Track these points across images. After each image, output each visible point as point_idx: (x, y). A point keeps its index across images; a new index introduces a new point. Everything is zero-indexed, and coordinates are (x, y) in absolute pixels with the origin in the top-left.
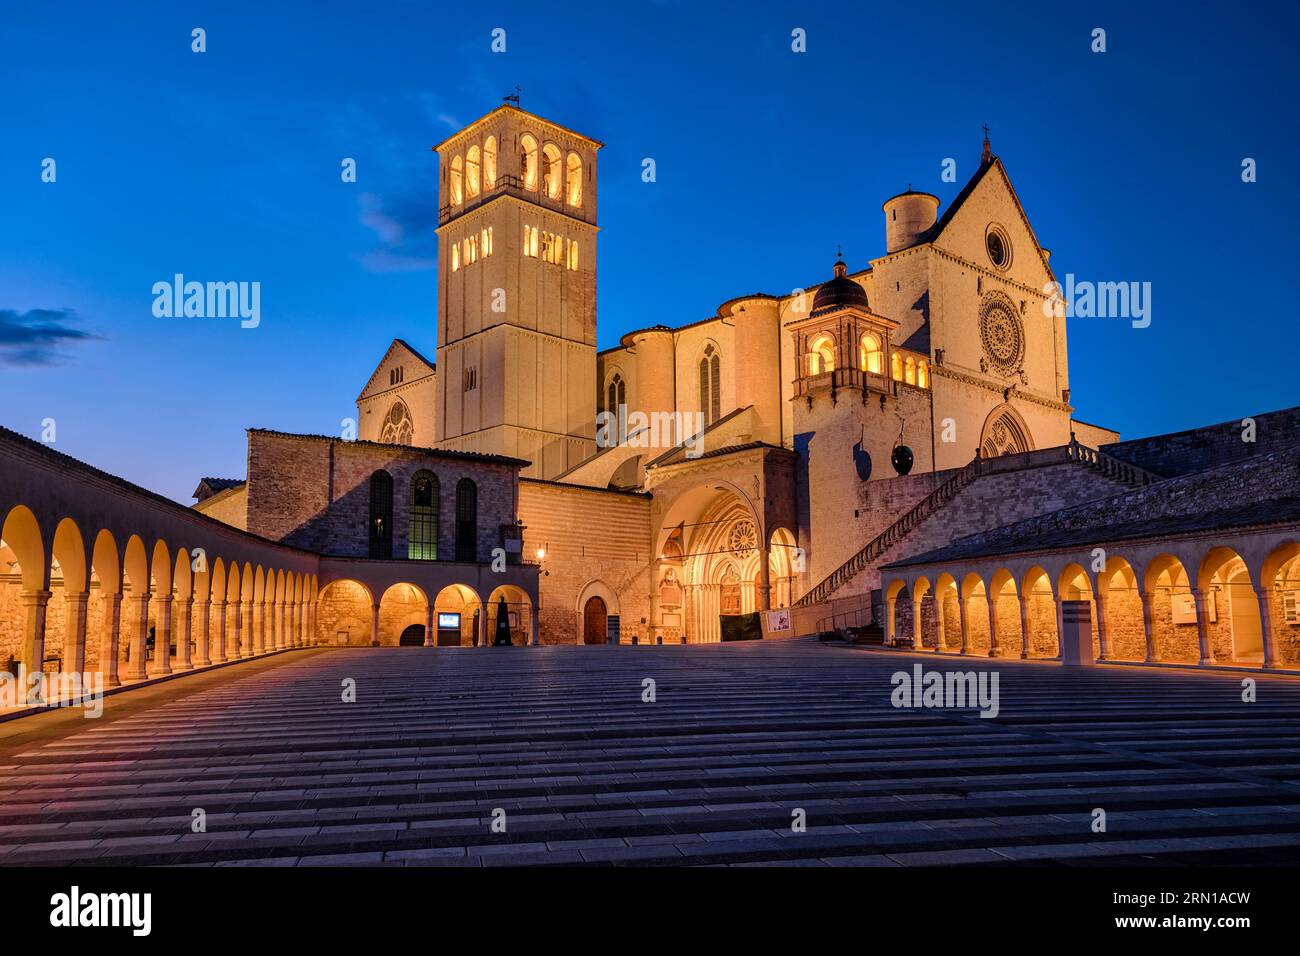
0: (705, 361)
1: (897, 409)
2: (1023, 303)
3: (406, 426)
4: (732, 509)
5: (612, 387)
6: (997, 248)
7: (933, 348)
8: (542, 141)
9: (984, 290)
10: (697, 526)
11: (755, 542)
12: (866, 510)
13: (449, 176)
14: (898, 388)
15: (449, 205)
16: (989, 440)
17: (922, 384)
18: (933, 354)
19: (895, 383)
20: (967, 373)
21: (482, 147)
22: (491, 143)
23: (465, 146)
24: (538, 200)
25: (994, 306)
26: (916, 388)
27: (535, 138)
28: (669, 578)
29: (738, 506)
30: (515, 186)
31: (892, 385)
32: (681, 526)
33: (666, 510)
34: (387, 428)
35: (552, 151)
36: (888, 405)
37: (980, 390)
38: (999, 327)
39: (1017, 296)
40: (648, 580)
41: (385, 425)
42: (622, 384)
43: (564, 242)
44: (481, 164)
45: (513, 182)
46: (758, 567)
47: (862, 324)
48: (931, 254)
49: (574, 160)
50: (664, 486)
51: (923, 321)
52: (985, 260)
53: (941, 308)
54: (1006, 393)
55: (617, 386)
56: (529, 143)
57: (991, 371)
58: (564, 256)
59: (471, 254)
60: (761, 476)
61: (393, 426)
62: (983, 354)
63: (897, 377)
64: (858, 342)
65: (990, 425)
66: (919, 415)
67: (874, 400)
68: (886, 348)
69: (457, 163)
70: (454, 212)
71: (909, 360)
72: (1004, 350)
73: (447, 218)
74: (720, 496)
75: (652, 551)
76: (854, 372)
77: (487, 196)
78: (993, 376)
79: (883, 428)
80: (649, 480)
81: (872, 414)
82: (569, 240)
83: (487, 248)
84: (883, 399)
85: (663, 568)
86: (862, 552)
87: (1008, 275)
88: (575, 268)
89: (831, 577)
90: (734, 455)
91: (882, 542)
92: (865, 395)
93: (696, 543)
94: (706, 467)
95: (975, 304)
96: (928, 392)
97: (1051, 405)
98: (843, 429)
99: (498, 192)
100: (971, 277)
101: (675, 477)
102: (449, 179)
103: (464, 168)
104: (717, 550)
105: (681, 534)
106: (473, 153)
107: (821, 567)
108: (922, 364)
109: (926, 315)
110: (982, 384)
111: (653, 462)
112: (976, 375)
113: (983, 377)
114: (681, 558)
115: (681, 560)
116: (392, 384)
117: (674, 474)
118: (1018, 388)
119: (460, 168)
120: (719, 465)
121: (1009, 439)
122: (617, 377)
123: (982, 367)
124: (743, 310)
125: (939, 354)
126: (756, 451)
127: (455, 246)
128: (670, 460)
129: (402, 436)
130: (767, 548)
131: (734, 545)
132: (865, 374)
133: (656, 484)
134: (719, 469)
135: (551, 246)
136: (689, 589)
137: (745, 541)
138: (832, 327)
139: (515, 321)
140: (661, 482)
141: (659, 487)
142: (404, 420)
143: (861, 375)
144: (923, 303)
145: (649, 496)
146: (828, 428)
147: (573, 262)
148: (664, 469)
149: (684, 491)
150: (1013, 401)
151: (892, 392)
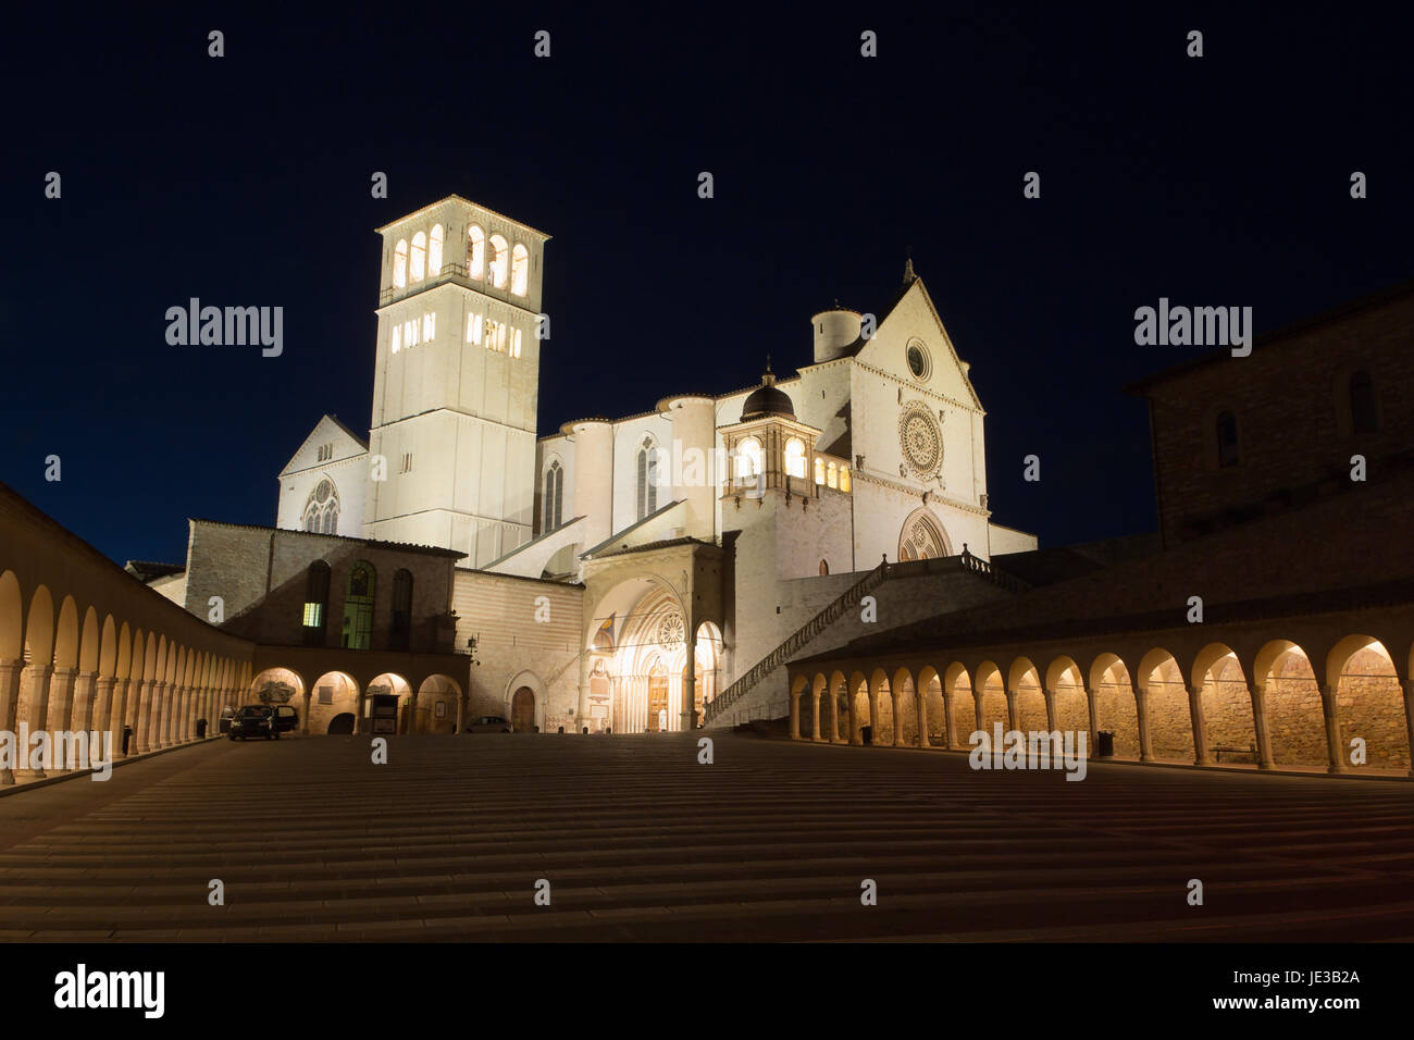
0: (643, 453)
1: (819, 510)
2: (941, 412)
3: (332, 505)
4: (662, 602)
5: (550, 474)
6: (917, 362)
7: (854, 454)
8: (489, 232)
9: (903, 400)
10: (628, 619)
11: (683, 635)
12: (787, 607)
13: (393, 258)
14: (821, 491)
15: (391, 288)
16: (908, 542)
17: (845, 487)
18: (854, 460)
19: (818, 486)
20: (886, 477)
21: (428, 233)
22: (438, 231)
23: (411, 231)
24: (483, 288)
25: (914, 415)
26: (838, 491)
27: (482, 228)
28: (598, 669)
29: (668, 599)
30: (460, 275)
31: (814, 489)
32: (612, 617)
33: (598, 601)
34: (311, 506)
35: (499, 242)
36: (810, 506)
37: (899, 493)
38: (918, 435)
39: (935, 406)
40: (578, 671)
41: (309, 502)
42: (560, 471)
43: (508, 331)
44: (427, 250)
45: (458, 270)
46: (685, 661)
47: (786, 432)
48: (853, 367)
49: (520, 250)
50: (597, 577)
51: (845, 429)
52: (905, 371)
53: (863, 417)
54: (924, 497)
55: (555, 472)
56: (476, 233)
57: (910, 475)
58: (507, 343)
59: (411, 337)
60: (690, 571)
61: (318, 505)
62: (903, 460)
63: (820, 480)
64: (783, 447)
65: (909, 527)
66: (839, 517)
67: (796, 502)
68: (810, 454)
69: (401, 246)
70: (396, 295)
71: (832, 465)
72: (923, 457)
73: (389, 300)
74: (652, 589)
75: (583, 641)
76: (779, 476)
77: (431, 282)
78: (913, 480)
79: (805, 529)
80: (583, 571)
81: (794, 516)
82: (512, 328)
83: (430, 332)
84: (805, 501)
85: (593, 659)
86: (780, 647)
87: (927, 386)
88: (517, 355)
89: (752, 671)
90: (665, 550)
91: (800, 638)
92: (788, 497)
93: (626, 634)
94: (638, 561)
95: (895, 414)
96: (850, 496)
97: (968, 509)
98: (767, 529)
99: (444, 279)
100: (893, 388)
101: (608, 569)
102: (393, 262)
103: (409, 252)
104: (647, 642)
105: (613, 623)
106: (419, 239)
107: (745, 661)
108: (844, 469)
109: (848, 422)
110: (902, 488)
111: (588, 553)
112: (896, 480)
113: (903, 482)
114: (611, 649)
115: (611, 652)
116: (320, 460)
117: (607, 566)
118: (936, 492)
119: (405, 251)
120: (650, 559)
121: (928, 541)
122: (556, 464)
123: (902, 472)
124: (680, 407)
125: (860, 460)
126: (685, 547)
127: (395, 329)
128: (604, 551)
129: (328, 515)
130: (692, 641)
131: (663, 637)
132: (788, 477)
133: (589, 574)
134: (650, 562)
135: (495, 332)
136: (618, 680)
137: (674, 633)
138: (759, 432)
139: (455, 406)
140: (594, 573)
141: (591, 579)
142: (330, 498)
143: (784, 478)
144: (845, 412)
145: (582, 586)
146: (754, 527)
147: (516, 349)
148: (598, 561)
149: (618, 582)
150: (931, 504)
151: (814, 495)
